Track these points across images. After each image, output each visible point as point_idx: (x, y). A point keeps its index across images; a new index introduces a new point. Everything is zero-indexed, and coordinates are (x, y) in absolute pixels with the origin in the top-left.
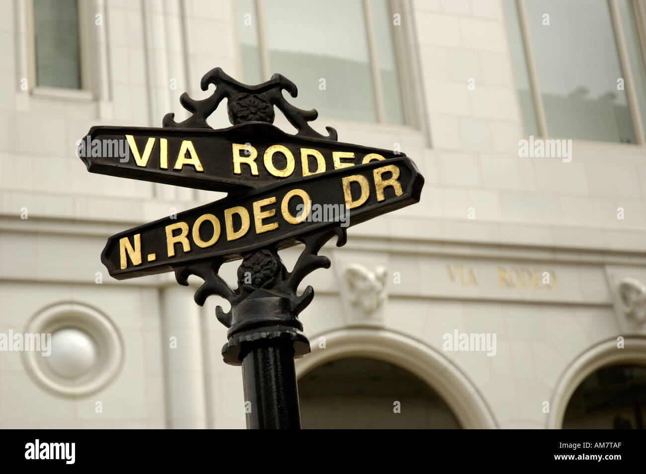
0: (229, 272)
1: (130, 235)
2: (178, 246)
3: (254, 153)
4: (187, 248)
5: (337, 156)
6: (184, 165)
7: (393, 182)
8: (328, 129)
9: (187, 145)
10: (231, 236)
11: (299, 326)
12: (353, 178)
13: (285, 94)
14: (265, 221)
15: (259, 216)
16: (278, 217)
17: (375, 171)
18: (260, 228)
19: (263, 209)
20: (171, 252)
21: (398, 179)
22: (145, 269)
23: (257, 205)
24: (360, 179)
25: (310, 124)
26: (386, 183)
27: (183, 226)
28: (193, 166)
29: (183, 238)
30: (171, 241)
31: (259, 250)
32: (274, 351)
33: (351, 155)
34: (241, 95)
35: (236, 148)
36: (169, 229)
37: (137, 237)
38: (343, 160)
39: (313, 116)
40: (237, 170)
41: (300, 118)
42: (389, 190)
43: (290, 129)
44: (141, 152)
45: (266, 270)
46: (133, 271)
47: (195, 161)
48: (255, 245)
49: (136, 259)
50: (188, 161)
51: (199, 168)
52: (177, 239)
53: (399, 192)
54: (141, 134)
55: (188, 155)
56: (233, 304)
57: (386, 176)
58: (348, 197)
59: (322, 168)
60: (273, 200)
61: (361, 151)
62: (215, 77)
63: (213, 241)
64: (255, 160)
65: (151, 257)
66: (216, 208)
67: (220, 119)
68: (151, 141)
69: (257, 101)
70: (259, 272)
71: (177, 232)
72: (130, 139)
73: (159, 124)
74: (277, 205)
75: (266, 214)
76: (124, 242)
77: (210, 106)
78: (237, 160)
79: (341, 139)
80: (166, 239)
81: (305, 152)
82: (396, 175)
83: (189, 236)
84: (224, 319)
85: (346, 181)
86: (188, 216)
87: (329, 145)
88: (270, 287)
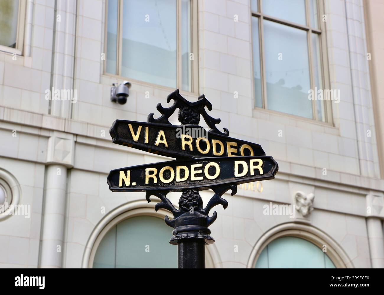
1: (125, 170)
2: (151, 179)
3: (191, 139)
4: (155, 181)
5: (229, 144)
6: (160, 144)
7: (259, 167)
8: (225, 129)
11: (209, 232)
12: (240, 162)
13: (206, 108)
14: (196, 175)
15: (193, 172)
16: (203, 174)
17: (251, 161)
18: (193, 178)
19: (196, 169)
20: (147, 182)
21: (262, 167)
22: (132, 189)
23: (193, 166)
24: (244, 163)
25: (217, 126)
26: (255, 167)
27: (155, 170)
28: (164, 144)
29: (154, 176)
30: (148, 176)
31: (190, 189)
33: (235, 144)
34: (185, 108)
35: (183, 137)
36: (147, 170)
37: (129, 172)
38: (231, 148)
39: (218, 121)
41: (212, 122)
42: (256, 171)
43: (208, 129)
45: (195, 200)
46: (125, 189)
48: (190, 186)
49: (128, 183)
50: (162, 142)
51: (167, 146)
52: (151, 176)
53: (261, 172)
57: (256, 164)
58: (236, 171)
59: (221, 152)
60: (201, 165)
61: (240, 143)
63: (170, 181)
64: (192, 143)
69: (193, 112)
71: (151, 173)
74: (202, 168)
75: (197, 172)
76: (121, 174)
77: (170, 111)
78: (184, 143)
79: (231, 135)
81: (214, 142)
82: (261, 164)
83: (158, 176)
85: (237, 163)
86: (158, 166)
87: (224, 138)
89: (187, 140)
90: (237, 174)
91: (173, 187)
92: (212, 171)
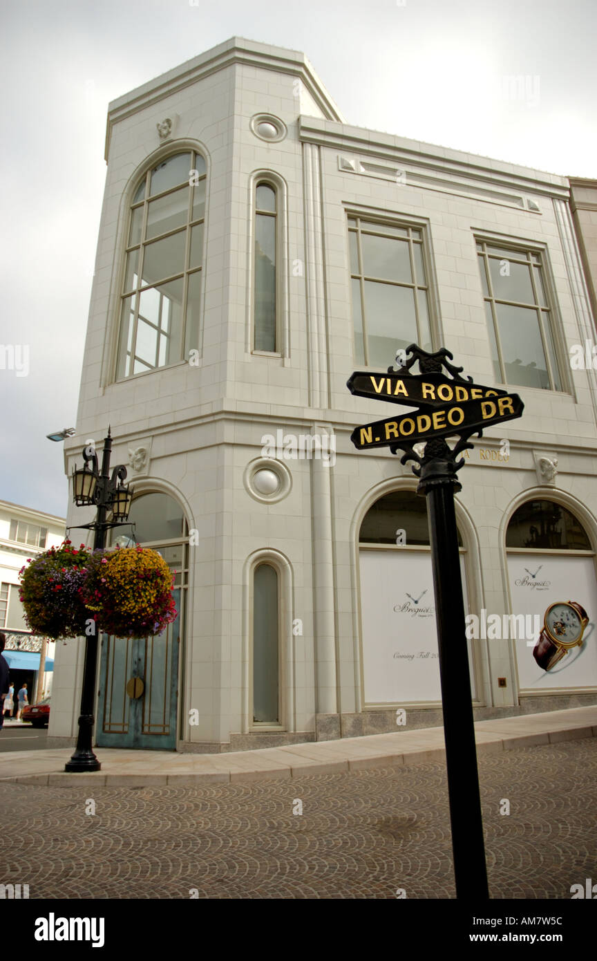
0: (419, 448)
1: (366, 427)
2: (392, 434)
3: (433, 388)
4: (396, 435)
5: (473, 391)
6: (399, 393)
7: (508, 406)
8: (469, 377)
9: (400, 383)
10: (421, 430)
11: (456, 477)
12: (487, 403)
13: (447, 358)
14: (439, 423)
15: (436, 420)
16: (446, 421)
17: (499, 400)
18: (436, 427)
19: (438, 417)
20: (388, 437)
21: (512, 405)
22: (374, 445)
23: (435, 415)
24: (491, 404)
25: (460, 374)
26: (505, 406)
27: (395, 424)
28: (403, 393)
29: (394, 430)
30: (388, 431)
31: (435, 438)
32: (444, 490)
33: (480, 391)
34: (426, 358)
35: (424, 385)
36: (387, 425)
37: (370, 429)
38: (476, 393)
39: (461, 370)
40: (425, 397)
41: (455, 371)
42: (506, 410)
43: (451, 377)
44: (378, 385)
46: (367, 446)
47: (404, 391)
48: (434, 435)
49: (369, 440)
50: (401, 391)
51: (406, 395)
52: (391, 430)
53: (512, 411)
54: (378, 376)
55: (401, 388)
56: (422, 465)
57: (506, 402)
58: (484, 413)
59: (466, 398)
60: (443, 412)
61: (485, 389)
62: (413, 349)
63: (411, 432)
64: (434, 392)
65: (378, 439)
66: (413, 416)
67: (415, 371)
68: (383, 380)
69: (434, 362)
70: (436, 449)
71: (391, 427)
72: (373, 379)
73: (386, 372)
74: (446, 415)
75: (440, 420)
76: (363, 431)
77: (410, 363)
78: (425, 391)
79: (475, 382)
80: (385, 430)
81: (458, 388)
82: (510, 403)
83: (398, 429)
84: (417, 473)
85: (483, 404)
86: (398, 419)
87: (469, 385)
88: (442, 457)
89: (428, 388)
90: (485, 416)
91: (417, 438)
92: (456, 416)
